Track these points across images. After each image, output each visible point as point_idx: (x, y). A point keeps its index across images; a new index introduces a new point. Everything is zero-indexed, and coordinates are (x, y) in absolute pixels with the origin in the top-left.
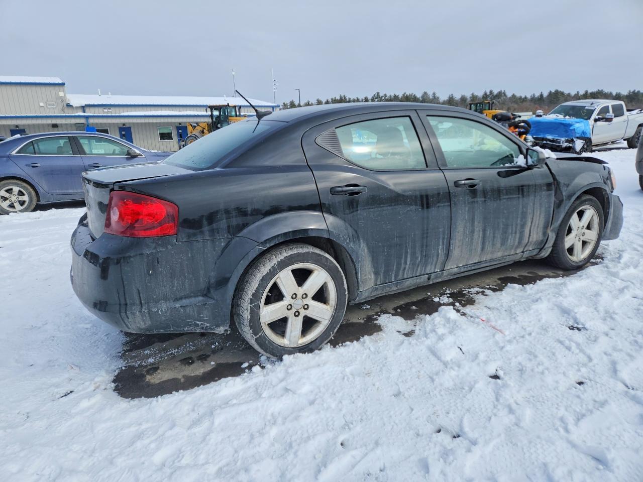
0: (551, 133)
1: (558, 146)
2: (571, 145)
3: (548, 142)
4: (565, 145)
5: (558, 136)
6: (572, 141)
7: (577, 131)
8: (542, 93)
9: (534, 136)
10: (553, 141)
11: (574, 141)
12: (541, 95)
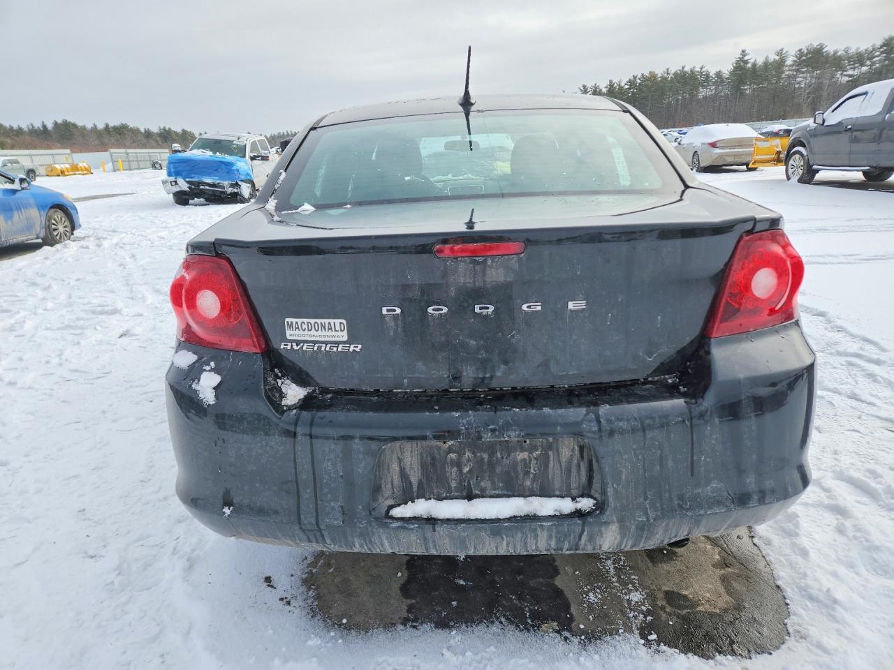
0: (209, 175)
1: (222, 192)
2: (236, 191)
3: (207, 188)
4: (230, 190)
5: (220, 179)
6: (236, 185)
7: (241, 171)
8: (43, 122)
9: (187, 180)
10: (214, 185)
11: (240, 186)
12: (44, 126)
